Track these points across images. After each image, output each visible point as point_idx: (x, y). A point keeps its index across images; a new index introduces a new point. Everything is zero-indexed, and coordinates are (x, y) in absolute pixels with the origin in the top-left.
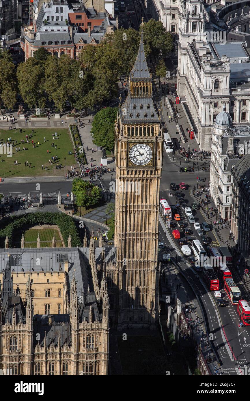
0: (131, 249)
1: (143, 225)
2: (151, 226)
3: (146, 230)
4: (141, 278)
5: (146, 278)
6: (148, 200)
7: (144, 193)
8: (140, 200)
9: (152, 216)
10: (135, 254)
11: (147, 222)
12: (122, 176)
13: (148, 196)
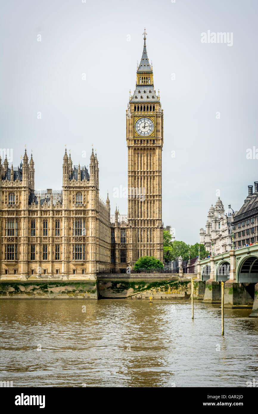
0: (140, 210)
1: (149, 188)
2: (155, 190)
3: (151, 193)
4: (148, 236)
5: (152, 235)
6: (152, 167)
7: (149, 161)
8: (146, 167)
9: (155, 180)
10: (143, 214)
11: (152, 186)
12: (130, 145)
13: (152, 163)
